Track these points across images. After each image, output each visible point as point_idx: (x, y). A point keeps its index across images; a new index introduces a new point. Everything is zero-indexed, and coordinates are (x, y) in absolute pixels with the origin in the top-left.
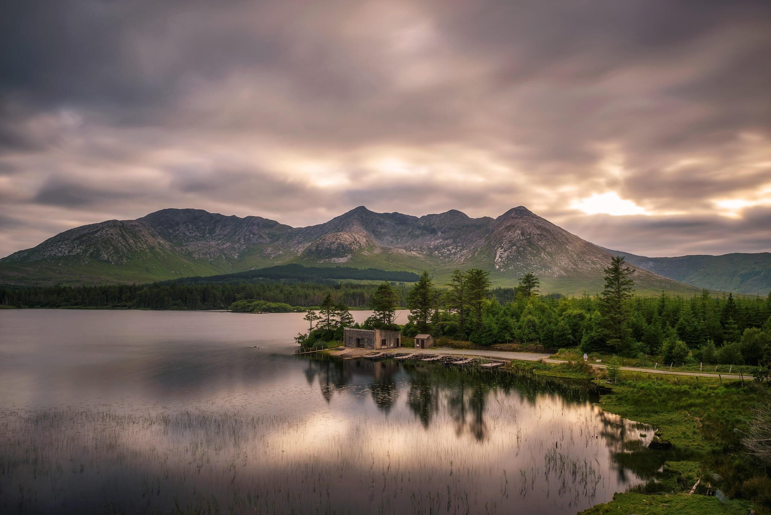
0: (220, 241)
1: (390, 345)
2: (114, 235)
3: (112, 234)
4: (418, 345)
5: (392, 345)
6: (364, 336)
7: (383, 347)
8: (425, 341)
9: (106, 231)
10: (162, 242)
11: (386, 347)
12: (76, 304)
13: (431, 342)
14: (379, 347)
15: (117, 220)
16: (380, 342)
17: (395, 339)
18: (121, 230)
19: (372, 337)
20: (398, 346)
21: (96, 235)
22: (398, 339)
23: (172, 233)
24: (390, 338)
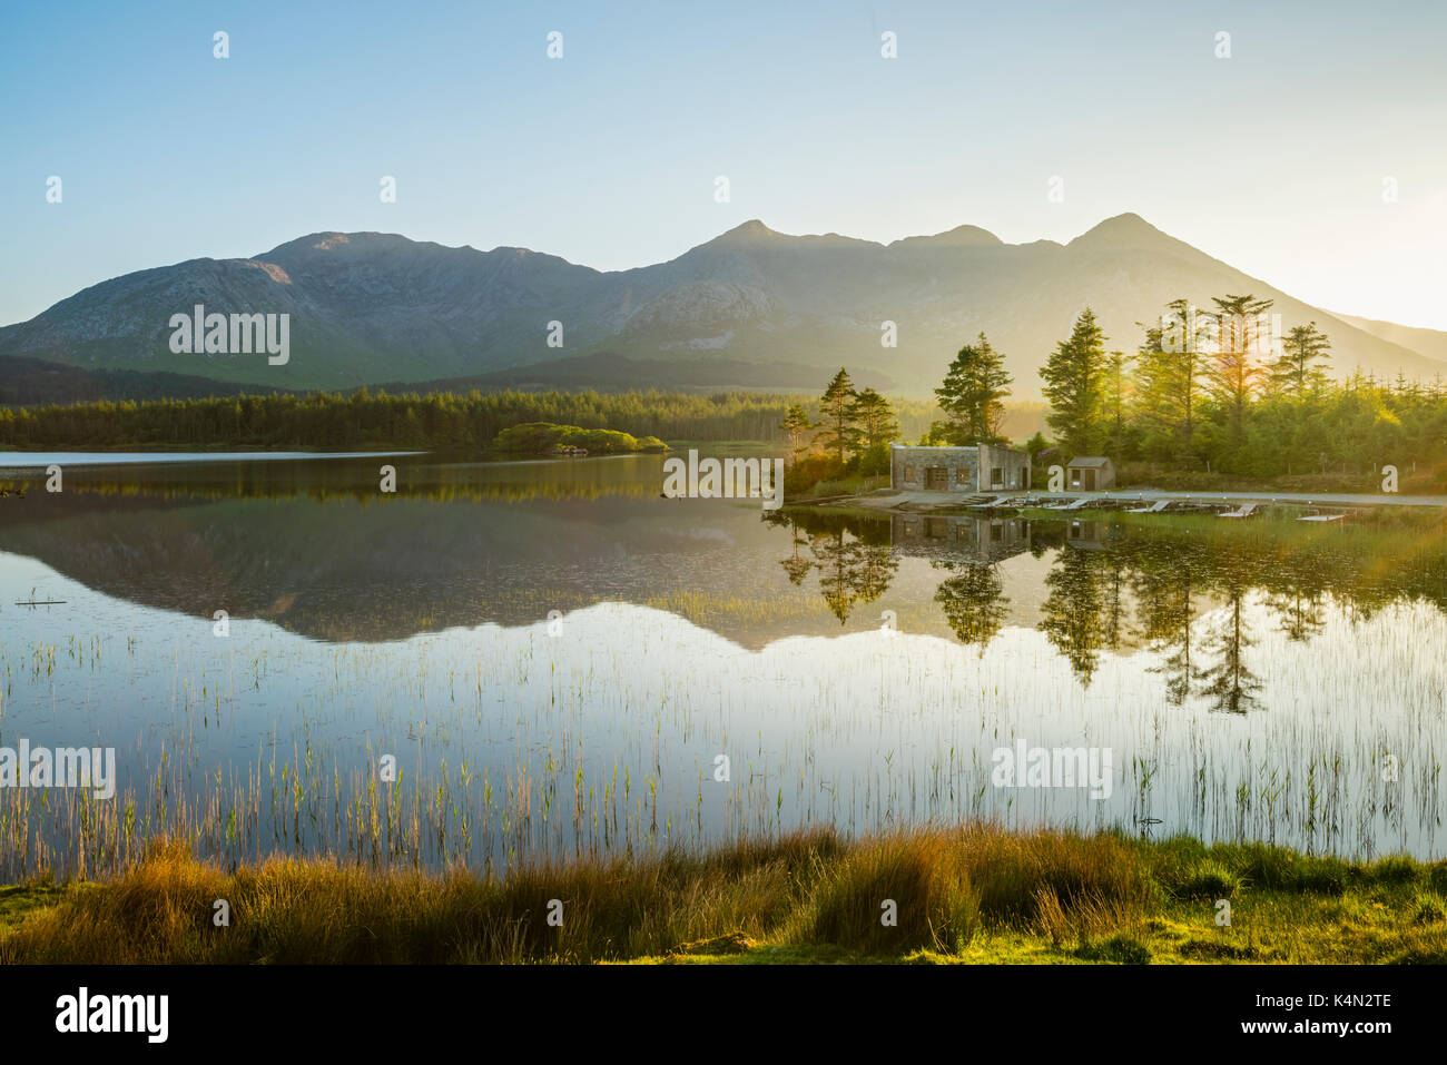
0: (439, 305)
1: (1009, 483)
2: (207, 292)
3: (202, 291)
4: (1076, 483)
5: (1013, 483)
6: (948, 463)
7: (995, 487)
8: (1097, 471)
9: (190, 283)
10: (312, 307)
11: (1000, 487)
12: (152, 438)
13: (1110, 475)
14: (988, 487)
15: (211, 260)
16: (989, 474)
17: (1019, 469)
18: (221, 282)
19: (969, 463)
20: (1024, 488)
21: (168, 293)
22: (1025, 470)
23: (332, 288)
24: (1009, 466)
